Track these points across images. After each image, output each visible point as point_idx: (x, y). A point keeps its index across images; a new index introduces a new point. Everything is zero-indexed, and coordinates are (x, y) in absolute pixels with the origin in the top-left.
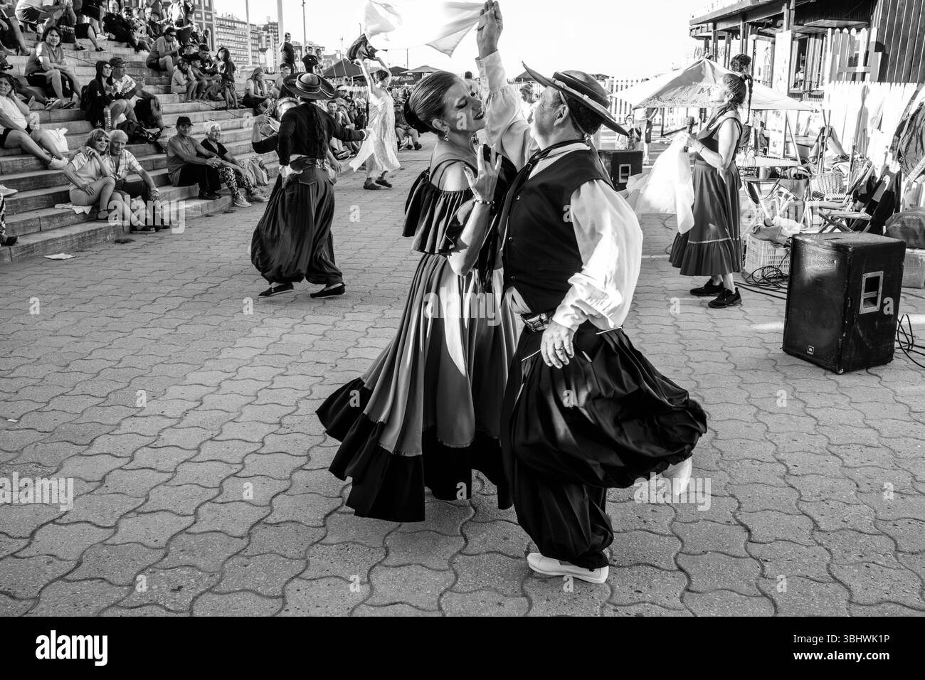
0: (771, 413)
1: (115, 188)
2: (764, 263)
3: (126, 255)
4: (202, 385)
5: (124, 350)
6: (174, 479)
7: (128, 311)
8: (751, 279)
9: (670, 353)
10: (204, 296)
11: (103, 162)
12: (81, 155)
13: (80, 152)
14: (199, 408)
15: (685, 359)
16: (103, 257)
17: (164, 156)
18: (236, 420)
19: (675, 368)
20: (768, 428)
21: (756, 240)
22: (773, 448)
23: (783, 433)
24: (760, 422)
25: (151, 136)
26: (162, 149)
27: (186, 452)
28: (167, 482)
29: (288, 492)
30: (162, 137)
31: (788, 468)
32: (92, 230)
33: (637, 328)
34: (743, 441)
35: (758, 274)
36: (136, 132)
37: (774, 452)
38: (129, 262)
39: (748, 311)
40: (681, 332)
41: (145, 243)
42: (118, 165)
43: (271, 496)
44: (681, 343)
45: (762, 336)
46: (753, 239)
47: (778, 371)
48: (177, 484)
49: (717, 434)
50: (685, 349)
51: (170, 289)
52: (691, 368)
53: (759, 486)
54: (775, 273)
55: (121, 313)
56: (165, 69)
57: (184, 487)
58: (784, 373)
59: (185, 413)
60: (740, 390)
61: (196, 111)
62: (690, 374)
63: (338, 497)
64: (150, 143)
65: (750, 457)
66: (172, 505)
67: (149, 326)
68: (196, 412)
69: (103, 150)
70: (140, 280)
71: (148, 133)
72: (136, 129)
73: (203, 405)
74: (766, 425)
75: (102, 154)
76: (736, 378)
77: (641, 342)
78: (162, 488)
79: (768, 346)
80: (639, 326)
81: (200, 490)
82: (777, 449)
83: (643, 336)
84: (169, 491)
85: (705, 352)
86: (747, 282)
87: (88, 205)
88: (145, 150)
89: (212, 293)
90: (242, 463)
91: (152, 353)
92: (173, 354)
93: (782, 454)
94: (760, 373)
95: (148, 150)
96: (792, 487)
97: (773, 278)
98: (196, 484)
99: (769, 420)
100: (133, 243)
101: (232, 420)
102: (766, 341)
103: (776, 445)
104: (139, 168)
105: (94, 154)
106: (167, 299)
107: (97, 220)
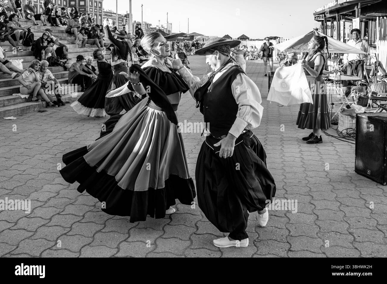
0: (347, 206)
1: (41, 87)
2: (347, 127)
3: (42, 118)
4: (61, 184)
5: (28, 165)
6: (35, 236)
7: (35, 145)
8: (341, 134)
9: (297, 172)
10: (73, 138)
11: (36, 75)
12: (27, 72)
13: (26, 70)
14: (56, 197)
15: (305, 175)
16: (30, 119)
17: (67, 72)
18: (74, 204)
19: (299, 180)
20: (345, 214)
21: (343, 116)
22: (347, 226)
23: (353, 217)
24: (341, 211)
25: (62, 63)
26: (67, 69)
27: (44, 220)
28: (30, 237)
29: (91, 245)
30: (67, 64)
31: (354, 238)
32: (28, 106)
33: (283, 159)
34: (332, 221)
35: (344, 132)
36: (56, 61)
37: (347, 228)
38: (42, 121)
39: (338, 151)
40: (304, 161)
41: (52, 112)
42: (43, 76)
43: (81, 247)
44: (303, 167)
45: (345, 164)
46: (341, 114)
47: (352, 183)
48: (35, 238)
49: (318, 217)
50: (305, 170)
51: (58, 135)
52: (307, 180)
53: (338, 248)
54: (353, 131)
55: (31, 147)
56: (74, 34)
57: (38, 240)
58: (355, 184)
59: (49, 199)
60: (332, 193)
61: (85, 52)
62: (307, 184)
63: (116, 248)
64: (61, 66)
65: (335, 230)
66: (30, 250)
67: (44, 153)
68: (55, 199)
69: (38, 69)
70: (45, 130)
71: (61, 62)
72: (56, 60)
73: (59, 195)
74: (345, 212)
75: (37, 71)
76: (330, 186)
77: (284, 166)
78: (27, 240)
79: (348, 169)
80: (283, 158)
81: (46, 242)
82: (349, 227)
83: (285, 163)
84: (30, 242)
85: (315, 172)
86: (339, 136)
87: (28, 94)
88: (59, 69)
89: (77, 137)
90: (71, 227)
91: (41, 167)
92: (51, 168)
93: (352, 229)
94: (343, 184)
95: (60, 69)
96: (356, 249)
97: (352, 134)
98: (45, 239)
99: (346, 210)
100: (46, 112)
101: (71, 204)
102: (347, 167)
103: (349, 224)
104: (53, 77)
105: (33, 71)
106: (55, 140)
107: (31, 101)
